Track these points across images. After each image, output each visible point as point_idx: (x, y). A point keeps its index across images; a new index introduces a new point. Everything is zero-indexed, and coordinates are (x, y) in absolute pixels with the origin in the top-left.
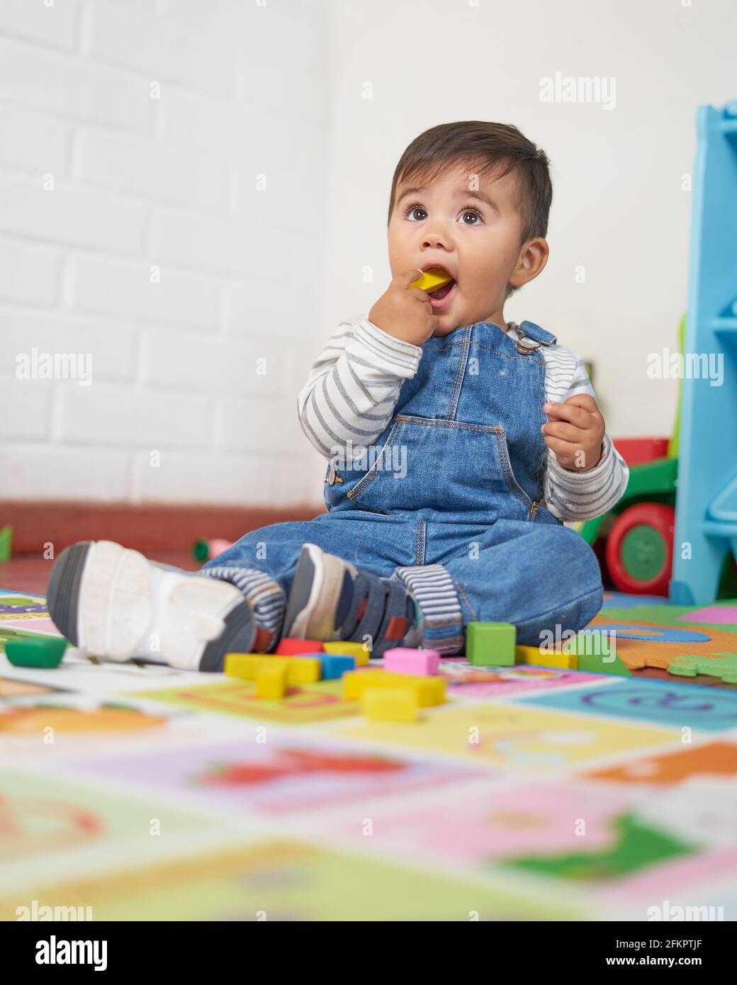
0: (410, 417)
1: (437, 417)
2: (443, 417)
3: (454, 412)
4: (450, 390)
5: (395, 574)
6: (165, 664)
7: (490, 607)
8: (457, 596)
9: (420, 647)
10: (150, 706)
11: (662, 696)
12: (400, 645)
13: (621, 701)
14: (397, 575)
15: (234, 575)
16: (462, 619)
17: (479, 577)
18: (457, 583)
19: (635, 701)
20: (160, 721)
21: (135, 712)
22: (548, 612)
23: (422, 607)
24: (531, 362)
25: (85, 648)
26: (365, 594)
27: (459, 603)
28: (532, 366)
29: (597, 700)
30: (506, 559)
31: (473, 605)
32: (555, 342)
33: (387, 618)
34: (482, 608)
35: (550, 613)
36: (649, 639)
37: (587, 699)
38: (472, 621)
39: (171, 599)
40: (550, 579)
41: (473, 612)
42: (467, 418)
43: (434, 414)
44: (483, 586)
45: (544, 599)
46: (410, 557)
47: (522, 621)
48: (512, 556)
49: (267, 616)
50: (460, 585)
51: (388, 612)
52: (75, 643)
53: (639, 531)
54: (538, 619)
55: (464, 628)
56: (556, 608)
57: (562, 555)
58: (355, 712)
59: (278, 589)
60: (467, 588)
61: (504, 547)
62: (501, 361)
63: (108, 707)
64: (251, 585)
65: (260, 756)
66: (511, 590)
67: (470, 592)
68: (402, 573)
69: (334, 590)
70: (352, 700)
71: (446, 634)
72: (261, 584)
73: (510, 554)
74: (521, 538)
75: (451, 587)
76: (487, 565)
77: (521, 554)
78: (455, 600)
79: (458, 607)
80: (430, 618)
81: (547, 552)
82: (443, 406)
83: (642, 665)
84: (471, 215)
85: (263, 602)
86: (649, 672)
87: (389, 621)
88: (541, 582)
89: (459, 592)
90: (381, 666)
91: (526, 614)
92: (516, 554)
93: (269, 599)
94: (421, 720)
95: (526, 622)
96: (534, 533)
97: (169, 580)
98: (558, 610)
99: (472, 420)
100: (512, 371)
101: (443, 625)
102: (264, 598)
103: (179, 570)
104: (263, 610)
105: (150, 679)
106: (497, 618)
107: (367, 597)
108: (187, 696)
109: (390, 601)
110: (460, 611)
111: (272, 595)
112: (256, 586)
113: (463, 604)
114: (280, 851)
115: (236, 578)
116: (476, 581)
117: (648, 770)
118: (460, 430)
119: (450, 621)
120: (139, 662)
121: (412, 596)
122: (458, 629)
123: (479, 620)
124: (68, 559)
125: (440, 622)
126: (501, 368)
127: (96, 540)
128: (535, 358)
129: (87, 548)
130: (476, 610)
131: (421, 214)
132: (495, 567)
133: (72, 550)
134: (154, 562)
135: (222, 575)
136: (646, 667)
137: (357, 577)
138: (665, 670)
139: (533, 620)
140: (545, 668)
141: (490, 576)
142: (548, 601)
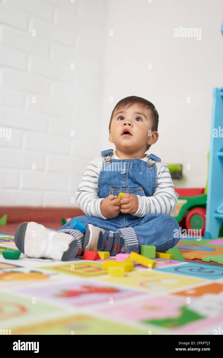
0: (114, 189)
1: (122, 188)
2: (124, 188)
3: (127, 185)
4: (125, 179)
5: (118, 231)
6: (51, 259)
7: (147, 240)
8: (137, 238)
9: (126, 253)
10: (45, 272)
11: (199, 268)
12: (120, 252)
13: (186, 270)
14: (119, 231)
15: (70, 231)
16: (139, 244)
17: (144, 231)
18: (137, 233)
19: (191, 270)
20: (48, 276)
21: (41, 273)
22: (165, 241)
23: (127, 241)
24: (151, 169)
25: (27, 254)
26: (107, 238)
27: (138, 240)
28: (151, 170)
29: (179, 269)
30: (152, 225)
31: (142, 241)
32: (160, 160)
33: (114, 245)
34: (145, 241)
35: (166, 241)
36: (197, 250)
37: (176, 269)
38: (142, 245)
39: (53, 239)
40: (165, 231)
41: (142, 242)
42: (131, 187)
43: (121, 187)
44: (145, 234)
45: (164, 237)
46: (121, 225)
47: (157, 244)
48: (154, 225)
49: (80, 243)
50: (138, 234)
51: (115, 243)
52: (24, 253)
53: (196, 216)
54: (162, 243)
55: (140, 247)
56: (167, 240)
57: (169, 224)
58: (106, 274)
59: (83, 235)
60: (140, 235)
61: (151, 222)
62: (141, 169)
63: (32, 272)
64: (75, 234)
65: (77, 288)
66: (153, 235)
67: (141, 236)
68: (121, 230)
69: (96, 239)
70: (106, 269)
71: (134, 249)
72: (78, 234)
73: (153, 224)
74: (156, 219)
75: (135, 235)
76: (146, 228)
77: (156, 224)
78: (137, 239)
79: (137, 241)
80: (129, 245)
81: (164, 223)
82: (124, 184)
83: (194, 258)
84: (138, 119)
85: (79, 239)
86: (196, 260)
87: (115, 246)
88: (163, 232)
89: (138, 236)
90: (115, 259)
91: (158, 242)
92: (155, 224)
93: (80, 238)
94: (126, 276)
95: (158, 244)
96: (160, 217)
97: (52, 233)
98: (168, 240)
99: (133, 187)
100: (144, 172)
101: (133, 246)
102: (79, 238)
103: (55, 230)
104: (79, 241)
105: (46, 263)
106: (149, 244)
107: (107, 239)
108: (56, 268)
109: (115, 239)
110: (138, 242)
111: (81, 237)
112: (77, 234)
113: (139, 240)
114: (80, 318)
115: (70, 232)
116: (143, 232)
117: (192, 292)
118: (130, 191)
119: (135, 245)
120: (43, 258)
121: (123, 238)
122: (138, 247)
123: (144, 244)
124: (21, 227)
125: (132, 246)
126: (140, 171)
127: (30, 222)
128: (153, 168)
129: (27, 224)
130: (143, 242)
131: (122, 119)
132: (149, 228)
133: (22, 224)
134: (47, 228)
135: (66, 232)
136: (195, 259)
137: (104, 233)
138: (201, 260)
139: (160, 244)
140: (164, 259)
141: (147, 231)
142: (165, 238)
